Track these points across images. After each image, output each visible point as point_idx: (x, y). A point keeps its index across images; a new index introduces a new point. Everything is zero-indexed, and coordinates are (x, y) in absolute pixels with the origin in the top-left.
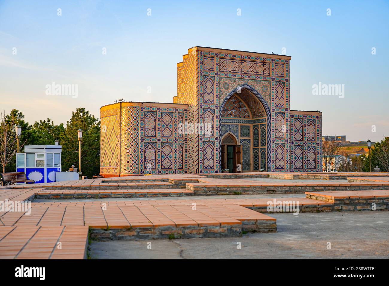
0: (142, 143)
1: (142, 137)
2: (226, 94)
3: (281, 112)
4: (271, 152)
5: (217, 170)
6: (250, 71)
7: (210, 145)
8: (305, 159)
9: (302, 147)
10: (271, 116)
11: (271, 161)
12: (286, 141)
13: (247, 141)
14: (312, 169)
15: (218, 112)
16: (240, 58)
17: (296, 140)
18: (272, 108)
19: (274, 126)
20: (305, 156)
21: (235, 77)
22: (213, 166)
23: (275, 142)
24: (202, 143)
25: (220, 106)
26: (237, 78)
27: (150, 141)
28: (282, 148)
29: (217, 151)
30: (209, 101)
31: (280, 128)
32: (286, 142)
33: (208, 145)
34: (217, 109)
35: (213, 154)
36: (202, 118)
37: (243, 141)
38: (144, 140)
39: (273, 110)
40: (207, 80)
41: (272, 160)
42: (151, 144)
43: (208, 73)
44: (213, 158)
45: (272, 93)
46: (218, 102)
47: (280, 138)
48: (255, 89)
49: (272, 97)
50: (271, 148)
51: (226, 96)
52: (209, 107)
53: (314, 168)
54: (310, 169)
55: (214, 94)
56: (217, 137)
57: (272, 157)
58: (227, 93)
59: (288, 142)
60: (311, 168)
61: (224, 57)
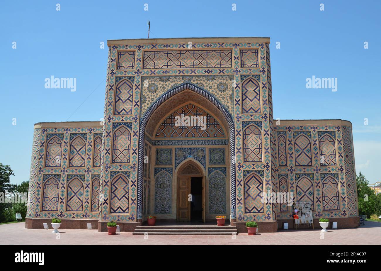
0: (40, 176)
1: (40, 168)
2: (152, 99)
3: (254, 120)
4: (235, 186)
5: (133, 215)
6: (195, 64)
7: (122, 176)
8: (318, 194)
9: (311, 176)
10: (234, 128)
11: (235, 201)
12: (264, 166)
13: (221, 171)
14: (333, 210)
15: (138, 126)
16: (178, 48)
17: (300, 165)
18: (236, 116)
19: (241, 143)
20: (318, 190)
21: (168, 74)
22: (128, 208)
23: (242, 169)
24: (108, 173)
25: (140, 118)
26: (172, 76)
27: (52, 172)
28: (257, 177)
29: (134, 186)
30: (123, 111)
31: (253, 146)
32: (266, 168)
33: (119, 176)
34: (136, 122)
35: (127, 190)
36: (110, 136)
37: (213, 171)
38: (43, 171)
39: (238, 118)
40: (123, 82)
41: (237, 199)
42: (53, 177)
43: (123, 73)
44: (127, 196)
45: (235, 93)
46: (138, 111)
47: (254, 161)
48: (205, 88)
49: (235, 98)
50: (235, 178)
51: (152, 102)
52: (123, 120)
53: (336, 208)
54: (329, 210)
55: (132, 102)
56: (134, 164)
57: (237, 193)
58: (154, 98)
59: (270, 168)
60: (331, 209)
61: (150, 48)
